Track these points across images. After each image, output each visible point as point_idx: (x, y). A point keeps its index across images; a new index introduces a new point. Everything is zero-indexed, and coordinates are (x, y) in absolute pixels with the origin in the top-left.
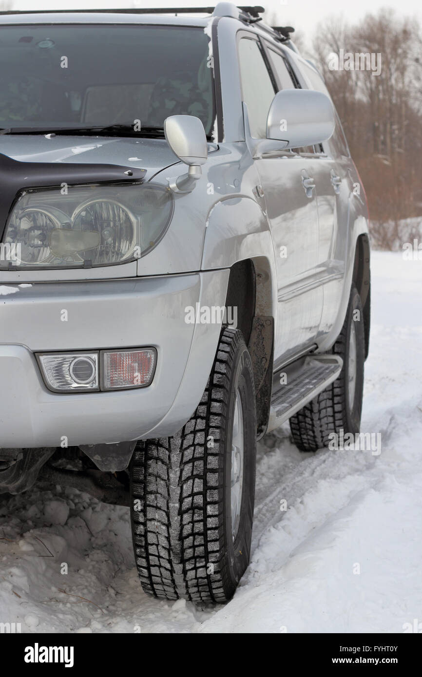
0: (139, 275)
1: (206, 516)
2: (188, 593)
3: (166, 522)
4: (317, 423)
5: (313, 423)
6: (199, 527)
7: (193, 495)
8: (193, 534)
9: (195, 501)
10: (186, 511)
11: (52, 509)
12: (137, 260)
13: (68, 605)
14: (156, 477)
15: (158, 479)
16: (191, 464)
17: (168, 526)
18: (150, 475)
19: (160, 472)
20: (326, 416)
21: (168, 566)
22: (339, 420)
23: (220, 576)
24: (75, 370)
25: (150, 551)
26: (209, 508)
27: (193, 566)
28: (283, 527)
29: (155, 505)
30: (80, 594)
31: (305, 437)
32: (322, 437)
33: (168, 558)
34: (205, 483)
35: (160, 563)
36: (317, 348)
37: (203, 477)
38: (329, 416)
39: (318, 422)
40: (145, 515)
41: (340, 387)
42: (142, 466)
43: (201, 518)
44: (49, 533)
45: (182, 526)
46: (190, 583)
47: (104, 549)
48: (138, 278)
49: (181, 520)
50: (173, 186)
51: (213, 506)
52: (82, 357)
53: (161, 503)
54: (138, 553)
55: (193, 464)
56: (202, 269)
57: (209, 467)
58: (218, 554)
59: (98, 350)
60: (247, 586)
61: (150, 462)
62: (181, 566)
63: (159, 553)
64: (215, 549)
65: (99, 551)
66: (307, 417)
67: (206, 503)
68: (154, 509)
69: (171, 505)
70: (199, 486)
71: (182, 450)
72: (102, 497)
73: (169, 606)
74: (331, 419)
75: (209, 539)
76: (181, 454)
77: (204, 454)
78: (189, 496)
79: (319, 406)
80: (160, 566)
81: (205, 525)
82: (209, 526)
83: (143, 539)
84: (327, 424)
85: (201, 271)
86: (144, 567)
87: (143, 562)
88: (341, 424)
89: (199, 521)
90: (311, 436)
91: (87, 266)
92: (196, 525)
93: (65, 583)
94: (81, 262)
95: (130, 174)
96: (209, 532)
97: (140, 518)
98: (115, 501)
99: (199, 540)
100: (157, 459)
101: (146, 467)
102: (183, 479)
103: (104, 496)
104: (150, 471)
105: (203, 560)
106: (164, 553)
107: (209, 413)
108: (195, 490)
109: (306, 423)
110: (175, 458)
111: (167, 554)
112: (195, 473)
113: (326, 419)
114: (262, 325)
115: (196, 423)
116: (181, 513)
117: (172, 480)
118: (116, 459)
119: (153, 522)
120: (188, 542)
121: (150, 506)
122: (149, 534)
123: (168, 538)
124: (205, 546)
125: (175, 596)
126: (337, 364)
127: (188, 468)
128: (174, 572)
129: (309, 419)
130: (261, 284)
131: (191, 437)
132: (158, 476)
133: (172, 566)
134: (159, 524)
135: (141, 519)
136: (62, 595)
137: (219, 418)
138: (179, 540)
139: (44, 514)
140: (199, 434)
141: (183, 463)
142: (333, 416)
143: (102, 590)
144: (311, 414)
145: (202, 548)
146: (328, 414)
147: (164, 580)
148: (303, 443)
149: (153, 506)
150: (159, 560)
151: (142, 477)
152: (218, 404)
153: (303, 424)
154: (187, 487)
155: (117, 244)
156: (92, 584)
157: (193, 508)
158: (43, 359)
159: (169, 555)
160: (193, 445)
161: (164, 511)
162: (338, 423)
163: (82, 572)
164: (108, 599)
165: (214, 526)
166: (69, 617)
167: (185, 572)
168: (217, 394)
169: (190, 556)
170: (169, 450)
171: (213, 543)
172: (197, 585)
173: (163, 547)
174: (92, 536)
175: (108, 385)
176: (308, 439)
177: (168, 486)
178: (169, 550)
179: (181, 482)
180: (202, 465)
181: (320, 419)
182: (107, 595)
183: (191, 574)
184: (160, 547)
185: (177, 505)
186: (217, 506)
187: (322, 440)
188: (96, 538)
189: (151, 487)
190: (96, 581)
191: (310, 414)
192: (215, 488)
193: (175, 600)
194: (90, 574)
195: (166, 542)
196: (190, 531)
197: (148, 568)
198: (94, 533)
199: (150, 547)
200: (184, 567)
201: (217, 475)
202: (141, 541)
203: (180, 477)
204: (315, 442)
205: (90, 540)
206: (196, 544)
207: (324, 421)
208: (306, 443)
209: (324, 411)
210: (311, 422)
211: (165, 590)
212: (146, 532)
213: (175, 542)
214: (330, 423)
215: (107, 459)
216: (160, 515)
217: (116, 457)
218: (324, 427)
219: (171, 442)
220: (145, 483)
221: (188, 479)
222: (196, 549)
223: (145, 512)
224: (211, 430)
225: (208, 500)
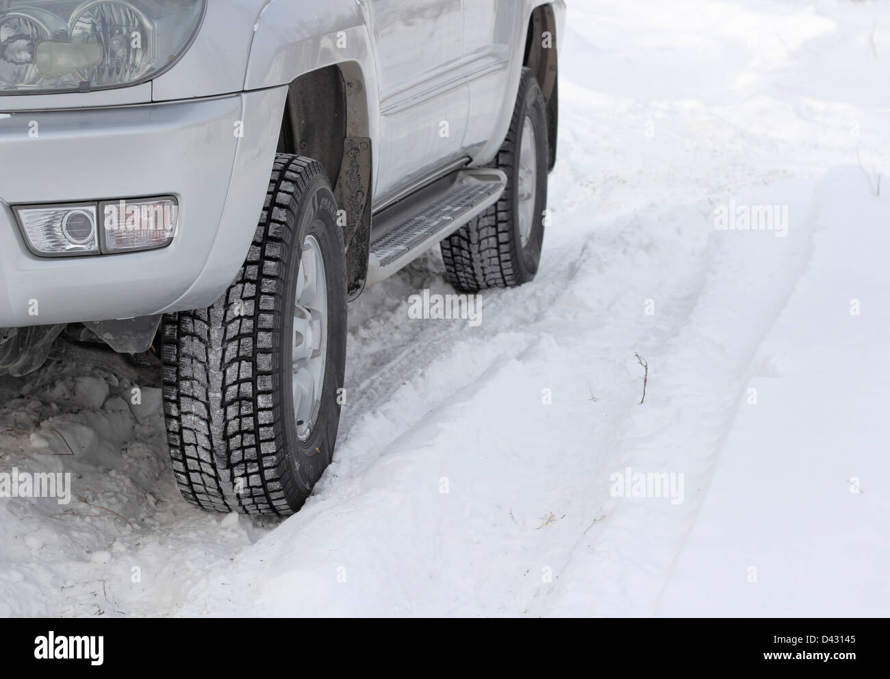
0: (154, 100)
1: (257, 410)
2: (240, 504)
3: (206, 417)
4: (476, 257)
5: (471, 256)
6: (248, 423)
7: (239, 382)
8: (241, 432)
9: (242, 389)
10: (231, 403)
11: (85, 388)
12: (151, 80)
13: (88, 519)
14: (192, 359)
15: (194, 361)
16: (236, 343)
17: (209, 421)
18: (184, 356)
19: (197, 352)
20: (488, 248)
21: (212, 472)
22: (505, 253)
23: (279, 484)
24: (69, 227)
25: (188, 453)
26: (260, 398)
27: (243, 472)
28: (385, 413)
29: (191, 395)
30: (105, 505)
31: (461, 274)
32: (484, 275)
33: (210, 462)
34: (255, 366)
35: (201, 469)
36: (471, 160)
37: (252, 360)
38: (492, 248)
39: (478, 256)
40: (179, 408)
41: (505, 211)
42: (174, 344)
43: (251, 411)
44: (72, 422)
45: (226, 422)
46: (241, 493)
47: (149, 440)
48: (153, 105)
49: (225, 414)
51: (265, 397)
52: (77, 210)
53: (199, 392)
54: (173, 455)
55: (239, 342)
56: (246, 89)
57: (259, 345)
58: (274, 457)
59: (99, 202)
60: (318, 496)
61: (183, 339)
62: (228, 471)
63: (198, 455)
64: (271, 452)
65: (140, 445)
66: (463, 249)
67: (256, 393)
68: (190, 399)
69: (211, 394)
70: (246, 370)
71: (225, 323)
72: (135, 378)
73: (217, 521)
74: (494, 252)
75: (261, 439)
76: (223, 330)
77: (254, 329)
78: (234, 383)
79: (479, 235)
80: (201, 472)
81: (256, 421)
82: (261, 422)
83: (177, 437)
84: (490, 258)
85: (244, 91)
86: (181, 473)
87: (179, 466)
88: (509, 258)
89: (247, 416)
90: (470, 274)
91: (84, 88)
92: (244, 420)
93: (88, 489)
94: (77, 84)
96: (261, 429)
97: (172, 411)
98: (153, 383)
99: (249, 440)
100: (193, 335)
101: (179, 345)
102: (226, 361)
103: (139, 377)
104: (184, 350)
105: (256, 464)
106: (205, 456)
107: (261, 275)
108: (242, 376)
109: (462, 256)
110: (216, 334)
111: (209, 456)
112: (241, 354)
113: (487, 251)
114: (356, 149)
115: (243, 288)
116: (224, 405)
117: (212, 363)
118: (134, 338)
119: (189, 417)
120: (235, 442)
121: (184, 395)
122: (184, 431)
123: (209, 437)
124: (257, 447)
125: (226, 508)
126: (497, 182)
127: (232, 348)
128: (221, 480)
129: (466, 252)
130: (353, 96)
132: (193, 358)
133: (216, 472)
134: (196, 418)
135: (174, 413)
136: (82, 505)
137: (273, 282)
138: (224, 439)
139: (74, 394)
140: (246, 303)
141: (225, 341)
142: (498, 248)
143: (138, 497)
144: (469, 246)
145: (253, 450)
146: (490, 246)
147: (208, 489)
148: (460, 282)
149: (188, 396)
150: (200, 465)
151: (173, 359)
152: (273, 264)
153: (459, 258)
154: (231, 372)
155: (131, 57)
156: (125, 489)
157: (239, 399)
158: (22, 213)
159: (212, 458)
160: (239, 317)
161: (203, 402)
162: (503, 257)
163: (113, 473)
164: (145, 509)
165: (267, 422)
166: (86, 535)
167: (233, 479)
168: (273, 251)
169: (238, 460)
170: (208, 323)
171: (267, 443)
172: (252, 496)
173: (203, 448)
174: (137, 422)
175: (111, 245)
176: (466, 278)
177: (207, 370)
178: (211, 452)
179: (224, 366)
180: (251, 344)
181: (480, 252)
182: (144, 504)
183: (241, 482)
184: (199, 449)
185: (219, 395)
186: (270, 396)
187: (485, 279)
188: (142, 425)
189: (186, 372)
190: (130, 485)
191: (466, 246)
192: (267, 373)
193: (227, 513)
194: (123, 477)
195: (207, 441)
196: (237, 429)
197: (187, 474)
198: (139, 418)
199: (186, 448)
200: (232, 474)
201: (270, 356)
202: (175, 439)
203: (223, 359)
204: (476, 281)
205: (134, 427)
206: (244, 444)
207: (486, 254)
208: (463, 282)
209: (485, 241)
210: (468, 256)
211: (211, 502)
212: (181, 428)
213: (217, 442)
214: (494, 257)
215: (121, 338)
216: (197, 408)
217: (132, 336)
218: (486, 262)
219: (211, 314)
220: (177, 366)
221: (233, 361)
222: (246, 450)
223: (177, 402)
224: (263, 298)
225: (259, 388)
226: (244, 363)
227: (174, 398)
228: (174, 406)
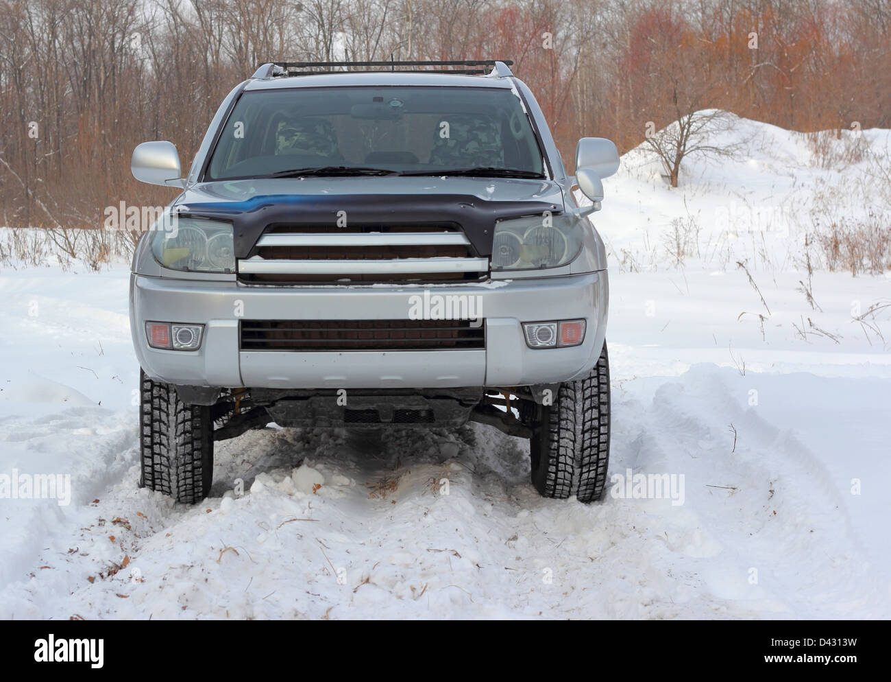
0: (569, 273)
1: (600, 434)
2: (579, 490)
3: (573, 439)
6: (595, 441)
7: (592, 420)
8: (591, 447)
9: (593, 424)
10: (587, 431)
12: (570, 264)
15: (568, 410)
16: (590, 400)
17: (574, 441)
18: (562, 407)
19: (570, 405)
21: (571, 470)
24: (538, 334)
25: (560, 460)
26: (602, 428)
27: (588, 469)
29: (566, 428)
33: (571, 465)
34: (599, 411)
35: (565, 469)
37: (598, 408)
40: (559, 435)
43: (597, 435)
45: (583, 441)
46: (582, 483)
48: (570, 276)
49: (583, 437)
50: (577, 215)
51: (604, 427)
52: (544, 326)
53: (570, 426)
57: (601, 401)
59: (557, 321)
61: (562, 399)
62: (580, 470)
63: (565, 461)
67: (600, 425)
69: (577, 427)
70: (595, 413)
71: (583, 391)
72: (508, 431)
76: (583, 393)
78: (589, 421)
80: (565, 471)
81: (599, 440)
82: (601, 441)
86: (553, 473)
89: (595, 438)
91: (543, 268)
94: (539, 265)
95: (555, 208)
96: (601, 445)
99: (594, 451)
100: (567, 397)
102: (585, 409)
104: (563, 405)
106: (569, 461)
108: (593, 417)
110: (579, 395)
111: (571, 462)
112: (592, 405)
116: (583, 432)
117: (577, 411)
119: (564, 440)
120: (587, 452)
121: (562, 429)
122: (561, 448)
123: (573, 450)
124: (598, 455)
125: (568, 494)
127: (588, 402)
128: (574, 475)
131: (588, 381)
132: (568, 408)
133: (573, 471)
134: (568, 441)
135: (556, 438)
138: (581, 451)
140: (593, 380)
141: (584, 399)
145: (596, 456)
147: (565, 481)
149: (564, 429)
150: (565, 467)
151: (557, 410)
154: (588, 415)
157: (592, 429)
158: (526, 326)
159: (573, 463)
160: (590, 387)
161: (572, 431)
167: (581, 474)
169: (586, 463)
170: (575, 391)
172: (587, 485)
173: (569, 457)
175: (562, 343)
177: (575, 415)
178: (572, 459)
179: (584, 412)
180: (597, 400)
183: (585, 476)
184: (567, 457)
185: (581, 427)
189: (564, 416)
193: (568, 497)
195: (572, 453)
196: (589, 445)
199: (560, 457)
200: (582, 470)
201: (604, 406)
203: (583, 408)
206: (592, 453)
211: (562, 490)
212: (559, 446)
213: (577, 453)
216: (569, 435)
219: (576, 386)
221: (588, 409)
223: (558, 433)
224: (601, 377)
225: (602, 423)
226: (594, 410)
227: (556, 430)
228: (556, 435)
